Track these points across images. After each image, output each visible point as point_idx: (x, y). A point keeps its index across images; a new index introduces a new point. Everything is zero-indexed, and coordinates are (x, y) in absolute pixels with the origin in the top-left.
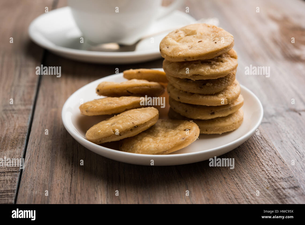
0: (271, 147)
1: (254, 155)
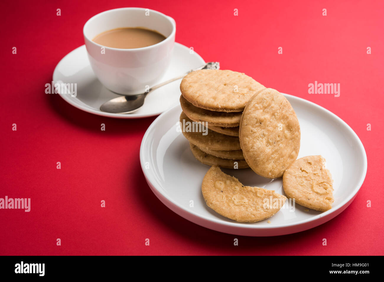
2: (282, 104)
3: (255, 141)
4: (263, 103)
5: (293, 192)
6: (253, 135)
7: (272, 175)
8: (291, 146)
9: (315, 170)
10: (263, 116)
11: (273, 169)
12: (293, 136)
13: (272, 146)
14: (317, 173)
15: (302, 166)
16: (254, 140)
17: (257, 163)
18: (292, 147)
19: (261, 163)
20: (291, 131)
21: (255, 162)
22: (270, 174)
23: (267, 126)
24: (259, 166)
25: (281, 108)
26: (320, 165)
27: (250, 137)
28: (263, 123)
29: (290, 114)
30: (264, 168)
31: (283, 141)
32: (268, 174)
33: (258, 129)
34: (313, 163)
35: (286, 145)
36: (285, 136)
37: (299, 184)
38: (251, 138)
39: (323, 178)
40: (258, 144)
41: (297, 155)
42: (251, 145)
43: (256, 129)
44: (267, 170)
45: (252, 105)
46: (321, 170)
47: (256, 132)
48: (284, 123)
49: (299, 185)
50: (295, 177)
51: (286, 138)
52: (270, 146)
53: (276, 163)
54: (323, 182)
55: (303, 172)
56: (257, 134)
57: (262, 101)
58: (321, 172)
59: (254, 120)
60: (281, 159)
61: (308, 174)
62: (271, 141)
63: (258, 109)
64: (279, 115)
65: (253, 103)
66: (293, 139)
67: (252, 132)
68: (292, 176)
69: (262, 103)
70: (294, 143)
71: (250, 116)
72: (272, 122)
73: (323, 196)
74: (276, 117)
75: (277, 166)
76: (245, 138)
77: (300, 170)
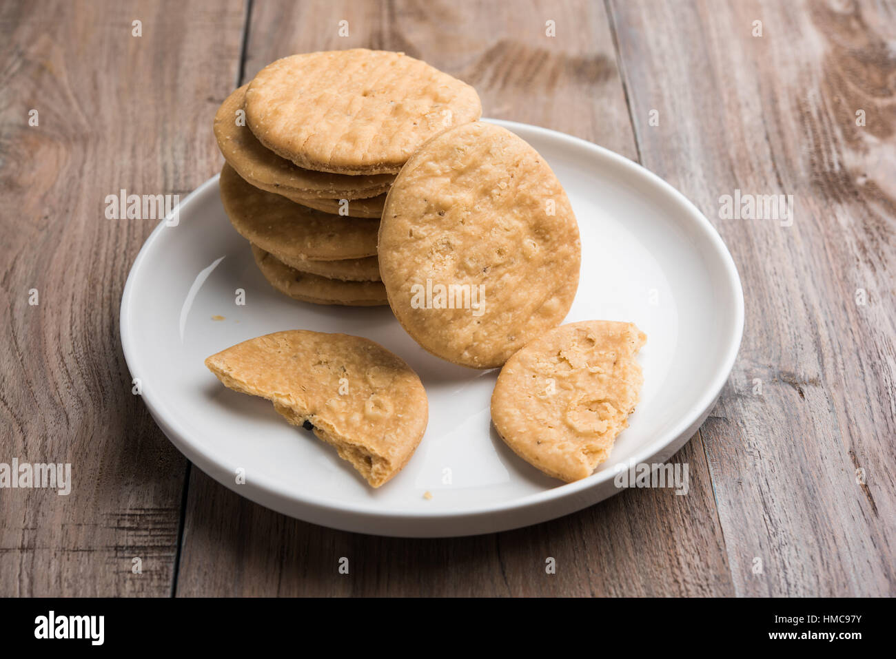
0: (708, 511)
1: (667, 532)
2: (520, 166)
3: (420, 261)
4: (455, 159)
5: (507, 414)
6: (415, 244)
7: (472, 359)
8: (545, 283)
9: (596, 363)
10: (451, 195)
11: (474, 341)
12: (554, 254)
13: (477, 278)
14: (599, 373)
15: (563, 346)
16: (416, 259)
17: (424, 322)
18: (547, 285)
19: (436, 321)
20: (546, 241)
21: (416, 318)
22: (466, 354)
23: (463, 222)
24: (431, 330)
25: (515, 176)
26: (617, 351)
27: (405, 249)
28: (447, 215)
29: (544, 196)
30: (446, 336)
31: (515, 266)
32: (461, 354)
33: (431, 229)
34: (598, 342)
35: (526, 278)
36: (523, 253)
37: (535, 396)
38: (407, 253)
39: (609, 389)
40: (426, 269)
41: (567, 310)
42: (405, 271)
43: (424, 228)
44: (454, 344)
45: (417, 164)
46: (615, 363)
47: (424, 237)
48: (523, 219)
49: (532, 397)
50: (535, 374)
51: (527, 259)
52: (467, 277)
53: (488, 325)
54: (605, 401)
55: (561, 362)
56: (428, 243)
57: (449, 153)
58: (610, 372)
59: (420, 202)
60: (504, 315)
61: (573, 371)
62: (471, 265)
63: (435, 176)
64: (504, 193)
65: (422, 158)
66: (552, 265)
67: (411, 235)
68: (525, 370)
69: (450, 159)
70: (555, 275)
71: (408, 192)
72: (479, 212)
73: (583, 440)
74: (494, 200)
75: (489, 335)
76: (390, 252)
77: (556, 357)
